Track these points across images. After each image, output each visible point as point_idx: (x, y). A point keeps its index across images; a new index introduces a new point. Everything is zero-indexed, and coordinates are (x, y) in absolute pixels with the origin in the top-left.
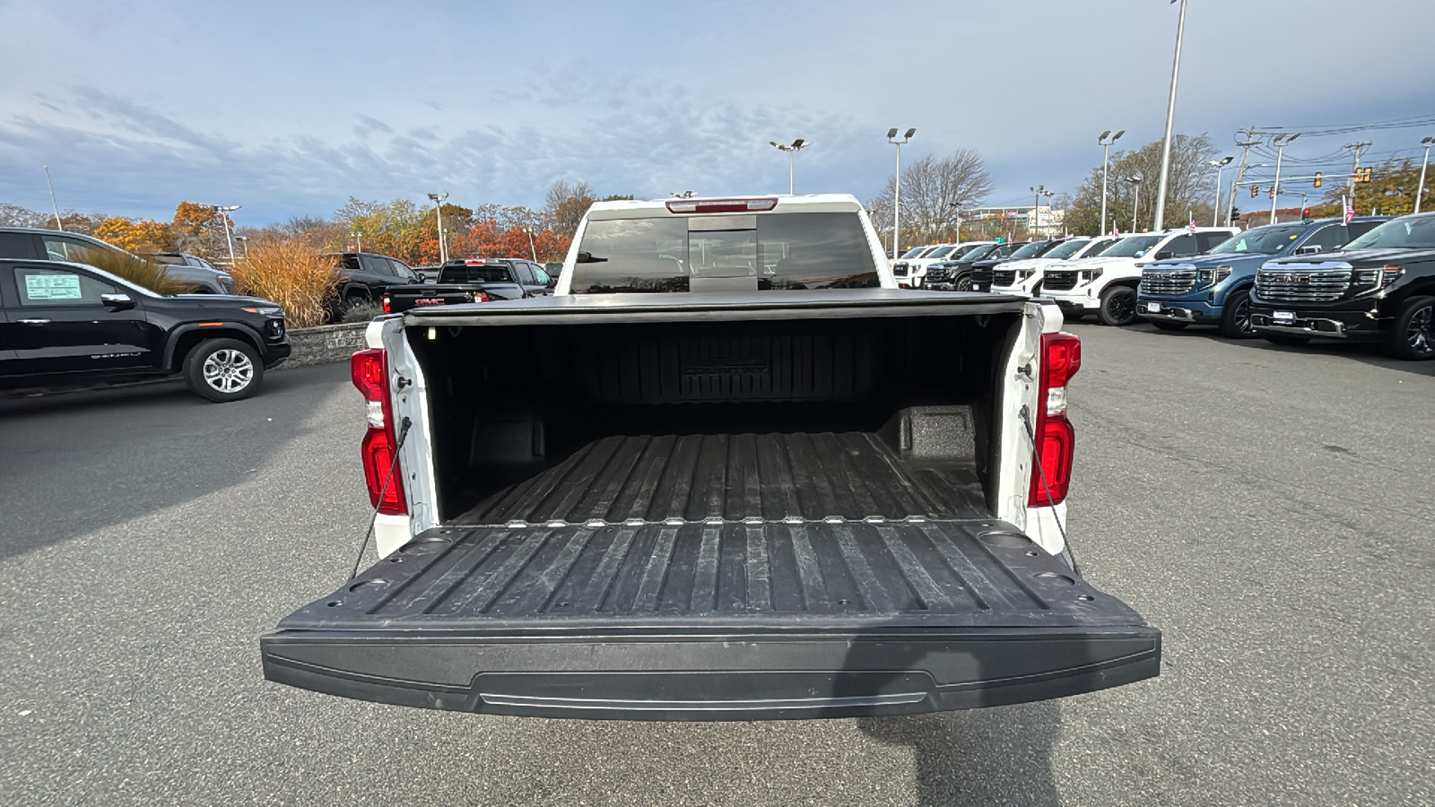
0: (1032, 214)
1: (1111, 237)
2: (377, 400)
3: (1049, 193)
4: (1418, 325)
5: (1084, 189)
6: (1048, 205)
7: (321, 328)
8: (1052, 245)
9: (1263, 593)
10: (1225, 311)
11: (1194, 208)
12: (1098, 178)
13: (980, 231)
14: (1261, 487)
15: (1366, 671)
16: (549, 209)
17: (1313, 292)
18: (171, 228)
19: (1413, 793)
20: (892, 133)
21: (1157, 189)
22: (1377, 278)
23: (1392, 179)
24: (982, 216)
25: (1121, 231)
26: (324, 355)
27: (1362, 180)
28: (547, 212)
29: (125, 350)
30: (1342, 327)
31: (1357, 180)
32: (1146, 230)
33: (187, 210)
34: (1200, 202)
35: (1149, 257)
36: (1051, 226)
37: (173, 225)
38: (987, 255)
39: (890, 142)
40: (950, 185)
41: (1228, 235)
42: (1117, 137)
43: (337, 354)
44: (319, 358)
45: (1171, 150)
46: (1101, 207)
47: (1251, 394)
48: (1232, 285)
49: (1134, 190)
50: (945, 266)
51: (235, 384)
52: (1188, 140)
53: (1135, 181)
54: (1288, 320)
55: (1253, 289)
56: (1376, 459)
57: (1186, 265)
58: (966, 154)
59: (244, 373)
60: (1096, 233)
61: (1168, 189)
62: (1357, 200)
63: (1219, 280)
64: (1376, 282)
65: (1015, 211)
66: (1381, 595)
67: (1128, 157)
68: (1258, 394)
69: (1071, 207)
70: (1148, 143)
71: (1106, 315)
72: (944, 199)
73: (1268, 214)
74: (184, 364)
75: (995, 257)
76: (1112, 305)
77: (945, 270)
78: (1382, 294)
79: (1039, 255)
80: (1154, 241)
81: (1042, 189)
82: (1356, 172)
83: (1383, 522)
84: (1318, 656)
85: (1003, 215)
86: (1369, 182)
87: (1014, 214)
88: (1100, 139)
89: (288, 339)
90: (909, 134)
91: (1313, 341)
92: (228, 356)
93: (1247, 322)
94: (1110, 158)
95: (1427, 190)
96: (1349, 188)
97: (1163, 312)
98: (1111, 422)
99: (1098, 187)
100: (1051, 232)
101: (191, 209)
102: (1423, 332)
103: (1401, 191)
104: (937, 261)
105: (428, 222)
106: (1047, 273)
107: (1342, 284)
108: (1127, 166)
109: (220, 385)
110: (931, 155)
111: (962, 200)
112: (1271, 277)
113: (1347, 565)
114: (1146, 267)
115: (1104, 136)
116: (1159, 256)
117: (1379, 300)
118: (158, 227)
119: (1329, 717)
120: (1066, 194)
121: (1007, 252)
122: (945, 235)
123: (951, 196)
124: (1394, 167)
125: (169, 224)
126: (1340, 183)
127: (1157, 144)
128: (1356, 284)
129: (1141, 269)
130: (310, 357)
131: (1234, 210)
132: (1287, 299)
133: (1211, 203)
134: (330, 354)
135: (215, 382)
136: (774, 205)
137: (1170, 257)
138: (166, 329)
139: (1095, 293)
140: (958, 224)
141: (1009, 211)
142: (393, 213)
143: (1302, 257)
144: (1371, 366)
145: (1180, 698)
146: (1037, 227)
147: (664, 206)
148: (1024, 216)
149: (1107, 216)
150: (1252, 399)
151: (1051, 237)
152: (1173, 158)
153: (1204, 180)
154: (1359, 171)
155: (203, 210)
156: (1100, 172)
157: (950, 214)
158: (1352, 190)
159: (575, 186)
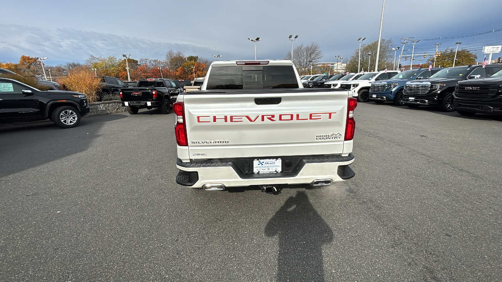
0: (336, 65)
1: (362, 73)
2: (181, 115)
3: (341, 58)
4: (448, 101)
5: (353, 57)
6: (341, 62)
7: (96, 103)
8: (343, 76)
9: (401, 171)
10: (395, 97)
11: (388, 64)
12: (358, 53)
13: (318, 71)
14: (402, 146)
15: (423, 186)
16: (167, 61)
17: (420, 91)
18: (19, 66)
19: (430, 209)
20: (290, 37)
21: (376, 57)
22: (438, 87)
23: (447, 55)
24: (319, 66)
25: (365, 71)
26: (98, 113)
27: (438, 56)
28: (166, 61)
29: (31, 110)
30: (428, 102)
31: (437, 55)
32: (372, 71)
33: (24, 59)
34: (390, 62)
35: (373, 80)
36: (342, 69)
37: (19, 64)
38: (322, 79)
39: (290, 40)
40: (309, 55)
41: (397, 73)
42: (364, 39)
43: (102, 112)
44: (96, 113)
45: (380, 44)
46: (358, 63)
47: (402, 122)
48: (397, 89)
49: (369, 57)
50: (308, 83)
51: (71, 122)
52: (386, 41)
53: (369, 54)
54: (413, 100)
55: (404, 90)
56: (433, 138)
57: (384, 82)
58: (314, 44)
59: (74, 118)
60: (356, 72)
61: (379, 58)
62: (437, 62)
63: (394, 87)
64: (437, 88)
65: (330, 64)
66: (429, 170)
67: (367, 46)
68: (404, 122)
69: (348, 63)
70: (373, 42)
71: (360, 99)
72: (307, 59)
73: (410, 66)
74: (52, 115)
75: (324, 80)
76: (361, 95)
77: (308, 84)
78: (439, 92)
79: (339, 79)
80: (375, 75)
81: (339, 56)
82: (436, 53)
83: (432, 154)
84: (412, 184)
85: (326, 65)
86: (440, 56)
87: (330, 65)
88: (358, 40)
89: (88, 107)
90: (296, 37)
91: (420, 106)
92: (68, 112)
93: (402, 101)
94: (361, 46)
95: (457, 60)
96: (435, 58)
97: (377, 97)
98: (361, 130)
99: (357, 56)
100: (342, 71)
101: (26, 58)
102: (450, 103)
103: (450, 59)
104: (306, 81)
105: (122, 65)
106: (341, 85)
107: (428, 89)
108: (366, 49)
109: (66, 122)
110: (302, 44)
111: (313, 60)
112: (408, 86)
113: (422, 164)
114: (372, 83)
115: (359, 39)
116: (376, 80)
117: (438, 93)
118: (13, 65)
119: (413, 196)
120: (347, 58)
121: (328, 78)
122: (307, 72)
123: (309, 58)
124: (448, 52)
125: (17, 64)
126: (432, 57)
127: (376, 42)
128: (432, 89)
129: (371, 84)
130: (93, 113)
131: (400, 65)
132: (413, 93)
133: (393, 62)
134: (100, 112)
135: (64, 121)
136: (268, 63)
137: (379, 80)
138: (45, 103)
139: (357, 91)
140: (311, 68)
141: (328, 64)
142: (108, 61)
143: (418, 80)
144: (435, 114)
145: (379, 194)
146: (337, 70)
147: (235, 63)
148: (333, 66)
149: (360, 66)
150: (402, 123)
151: (342, 73)
152: (381, 47)
153: (391, 54)
154: (437, 53)
155: (31, 59)
156: (358, 51)
157: (309, 65)
158: (435, 59)
159: (176, 52)
